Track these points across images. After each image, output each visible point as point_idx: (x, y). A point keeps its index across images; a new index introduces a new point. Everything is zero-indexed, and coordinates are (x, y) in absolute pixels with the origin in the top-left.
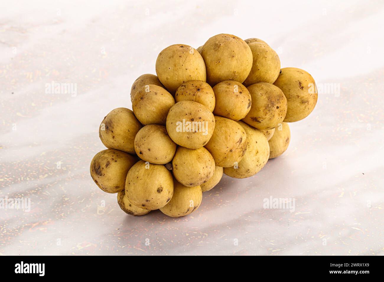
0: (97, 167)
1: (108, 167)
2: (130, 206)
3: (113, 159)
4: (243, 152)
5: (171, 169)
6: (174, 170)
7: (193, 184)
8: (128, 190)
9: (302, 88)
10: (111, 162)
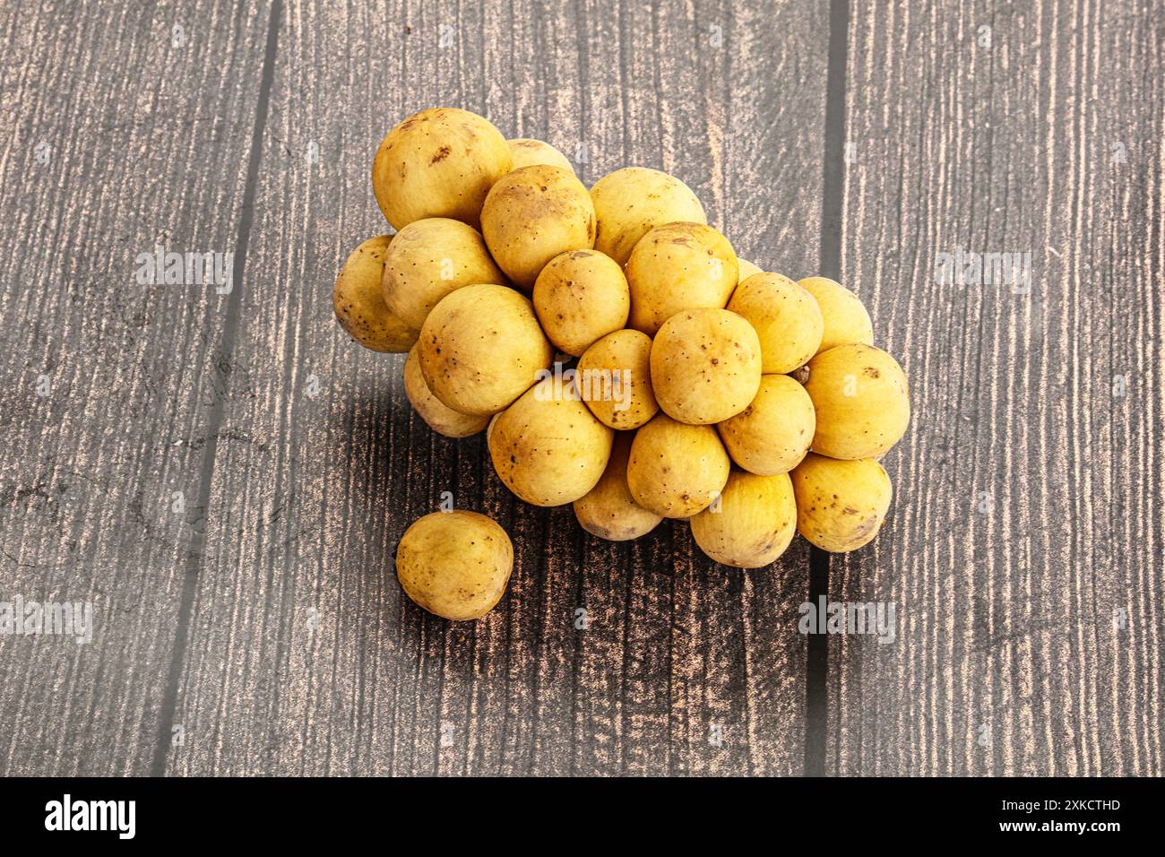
1: (855, 509)
3: (834, 505)
5: (805, 369)
9: (445, 151)
10: (843, 507)
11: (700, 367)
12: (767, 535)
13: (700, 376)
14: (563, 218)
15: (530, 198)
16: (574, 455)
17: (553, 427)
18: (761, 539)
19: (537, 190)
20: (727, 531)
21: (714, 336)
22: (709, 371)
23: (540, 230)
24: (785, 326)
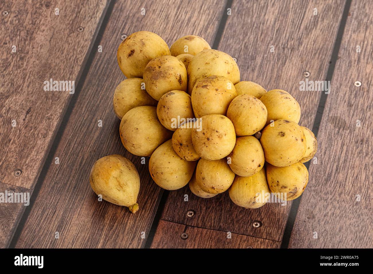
0: (291, 194)
1: (286, 186)
2: (309, 148)
3: (278, 185)
4: (213, 78)
5: (259, 133)
6: (259, 130)
7: (262, 108)
8: (296, 160)
9: (133, 52)
10: (281, 186)
11: (203, 142)
12: (251, 199)
13: (204, 145)
14: (167, 79)
15: (154, 72)
16: (172, 173)
17: (162, 164)
18: (249, 201)
19: (157, 68)
20: (236, 198)
21: (208, 129)
22: (206, 143)
23: (158, 84)
24: (244, 119)
